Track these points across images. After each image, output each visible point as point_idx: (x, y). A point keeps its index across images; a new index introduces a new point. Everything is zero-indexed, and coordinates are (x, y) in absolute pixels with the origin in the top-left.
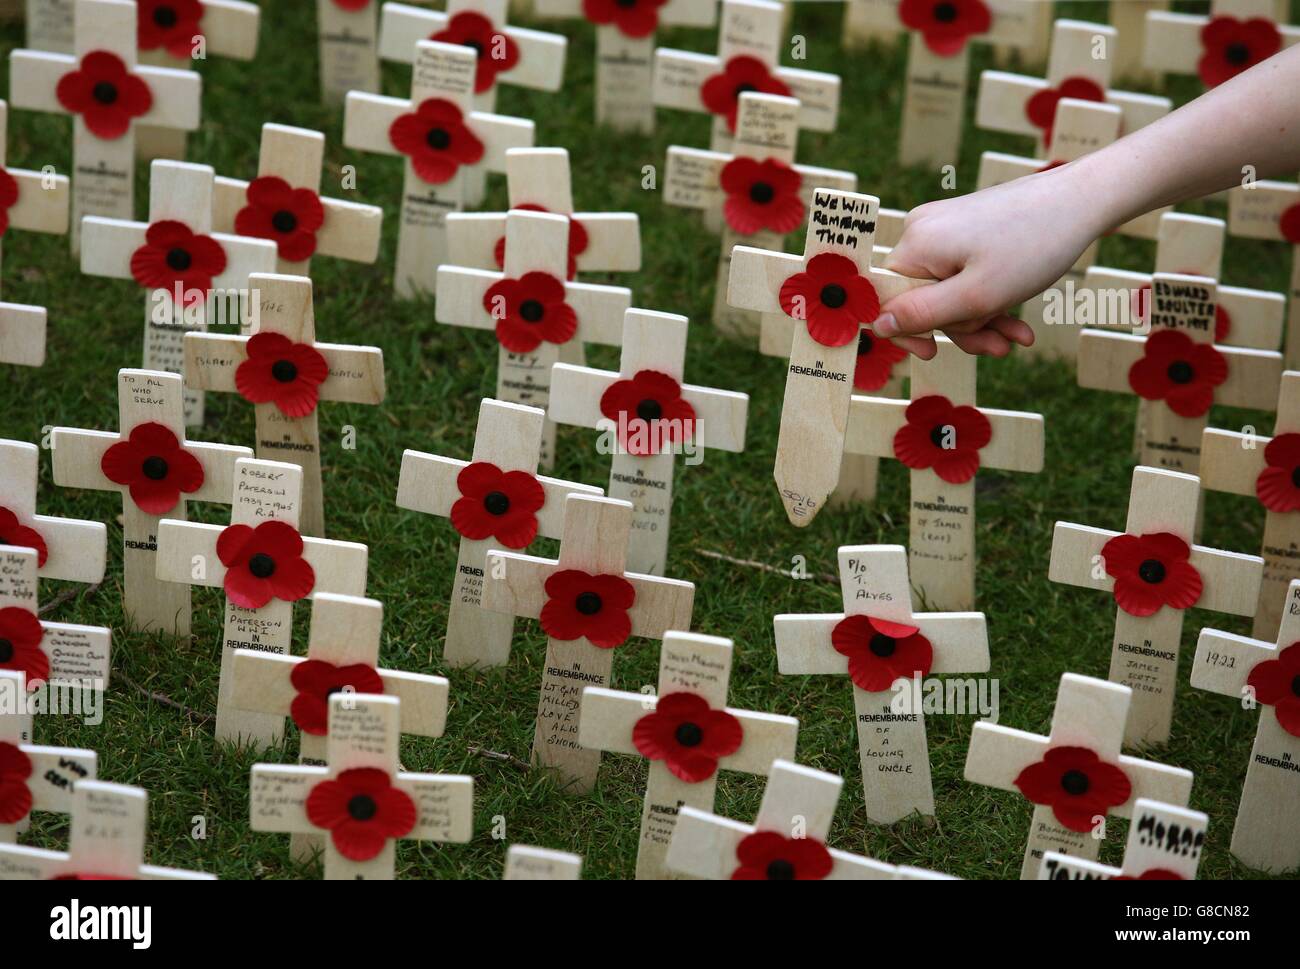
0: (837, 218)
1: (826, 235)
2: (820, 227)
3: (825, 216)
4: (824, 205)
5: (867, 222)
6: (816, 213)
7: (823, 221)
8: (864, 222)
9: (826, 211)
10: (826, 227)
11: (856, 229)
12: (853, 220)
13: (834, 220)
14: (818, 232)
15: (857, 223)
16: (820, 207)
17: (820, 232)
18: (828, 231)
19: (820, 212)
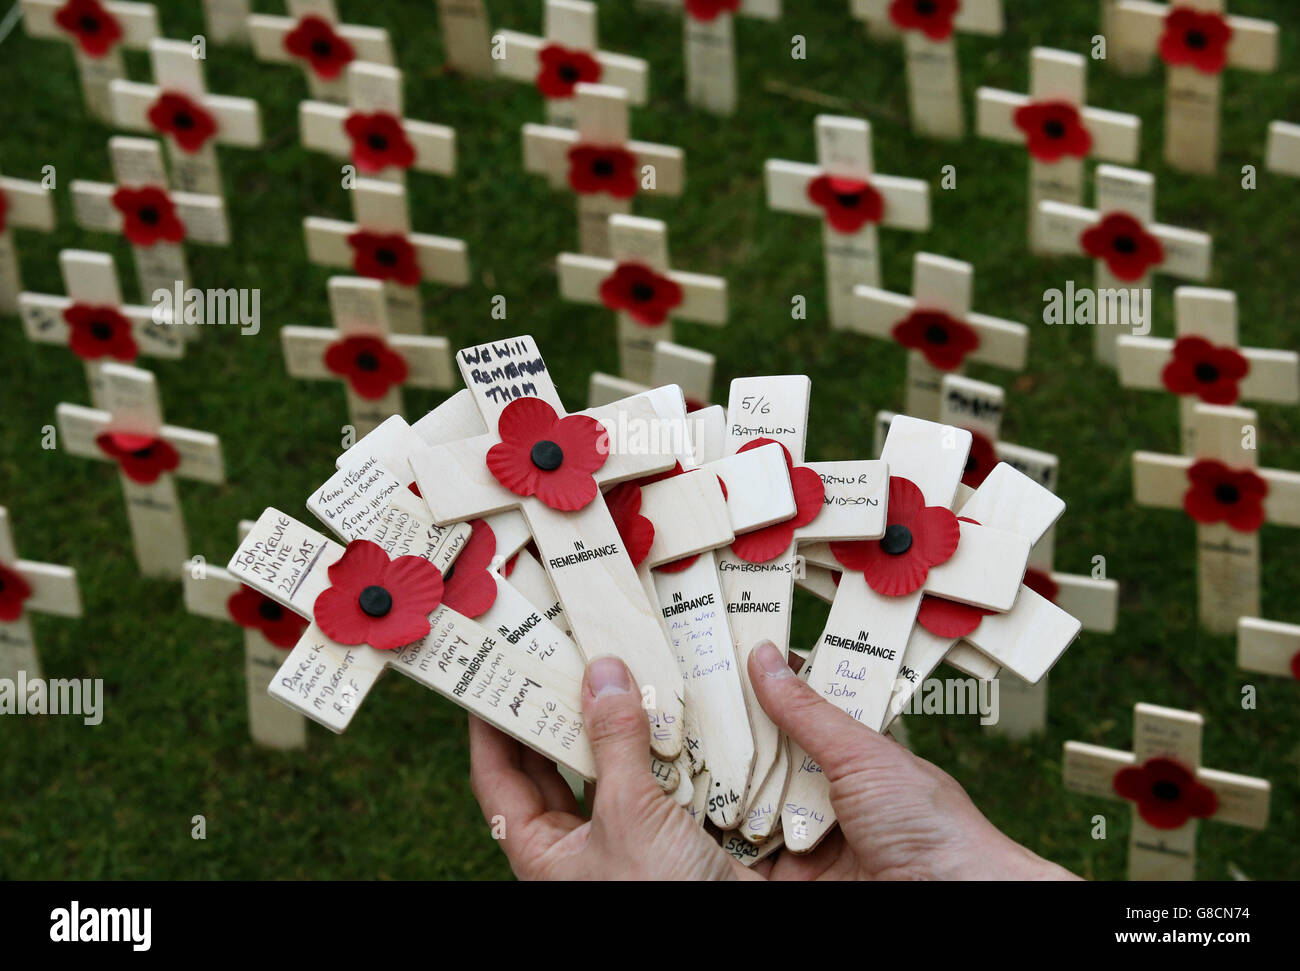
0: (499, 370)
1: (498, 394)
2: (488, 387)
3: (484, 373)
4: (477, 360)
5: (532, 361)
6: (473, 373)
7: (485, 378)
8: (528, 362)
9: (482, 367)
10: (493, 385)
11: (525, 373)
12: (517, 365)
13: (497, 373)
14: (488, 394)
15: (522, 366)
16: (473, 366)
17: (491, 393)
18: (498, 388)
19: (477, 371)
